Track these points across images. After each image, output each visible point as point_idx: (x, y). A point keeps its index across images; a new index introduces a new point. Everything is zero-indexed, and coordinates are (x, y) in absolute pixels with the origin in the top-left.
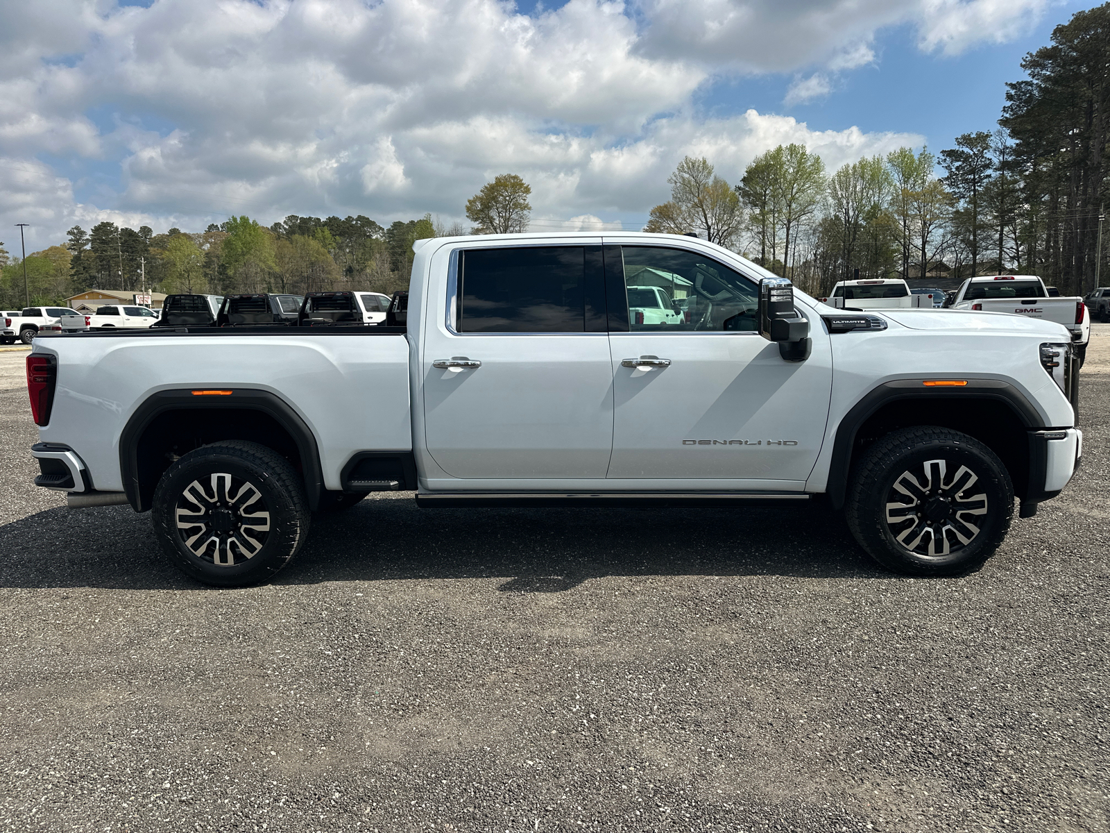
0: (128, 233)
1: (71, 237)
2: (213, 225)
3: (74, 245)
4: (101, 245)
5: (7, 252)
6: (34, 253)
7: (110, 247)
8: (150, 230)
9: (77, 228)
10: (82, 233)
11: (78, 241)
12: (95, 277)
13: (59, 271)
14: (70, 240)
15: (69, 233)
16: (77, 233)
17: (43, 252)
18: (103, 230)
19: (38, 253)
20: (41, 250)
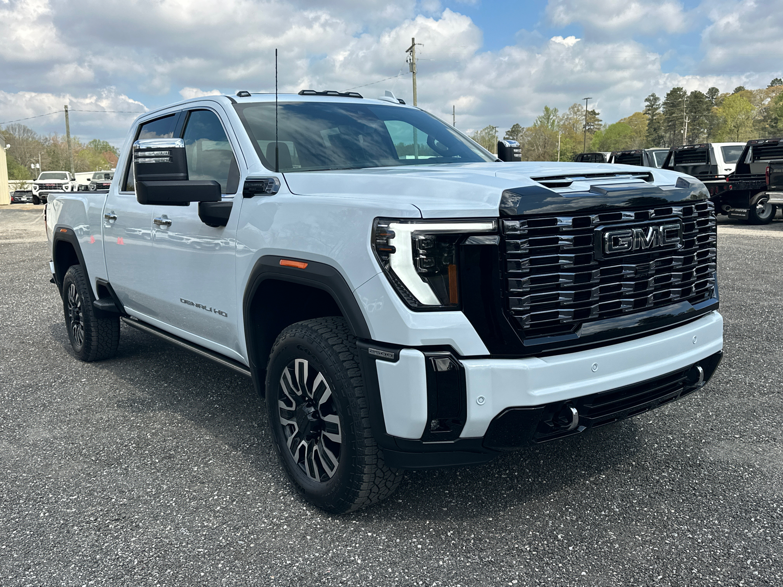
0: (696, 95)
1: (648, 103)
2: (777, 79)
3: (649, 110)
4: (670, 108)
5: (601, 121)
6: (622, 120)
7: (678, 109)
8: (717, 90)
9: (653, 95)
10: (656, 99)
11: (652, 107)
12: (662, 137)
13: (638, 132)
14: (646, 106)
15: (647, 100)
16: (652, 100)
17: (629, 118)
18: (675, 94)
19: (625, 119)
20: (627, 117)
